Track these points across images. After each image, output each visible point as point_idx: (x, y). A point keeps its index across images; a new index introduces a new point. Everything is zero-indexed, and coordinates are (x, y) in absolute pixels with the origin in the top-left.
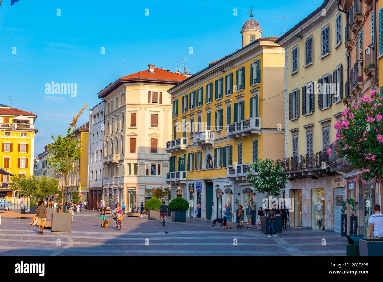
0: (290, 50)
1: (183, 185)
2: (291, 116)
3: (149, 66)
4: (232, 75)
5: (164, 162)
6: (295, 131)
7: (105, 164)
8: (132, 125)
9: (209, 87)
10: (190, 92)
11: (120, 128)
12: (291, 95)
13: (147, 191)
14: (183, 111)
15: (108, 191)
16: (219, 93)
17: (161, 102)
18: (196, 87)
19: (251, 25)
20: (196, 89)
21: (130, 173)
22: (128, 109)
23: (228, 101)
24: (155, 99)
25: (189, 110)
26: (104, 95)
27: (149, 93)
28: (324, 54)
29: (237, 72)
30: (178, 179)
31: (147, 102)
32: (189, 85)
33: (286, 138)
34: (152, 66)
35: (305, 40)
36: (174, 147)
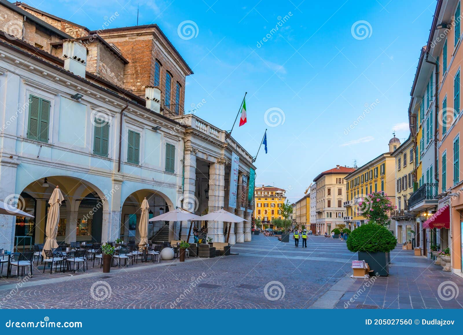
0: (398, 159)
1: (351, 223)
2: (398, 191)
3: (337, 166)
4: (372, 171)
5: (345, 212)
6: (399, 198)
7: (317, 212)
8: (328, 194)
9: (362, 176)
10: (354, 178)
11: (323, 196)
12: (398, 181)
13: (336, 225)
14: (351, 188)
15: (318, 225)
16: (367, 179)
17: (343, 183)
18: (356, 176)
19: (394, 140)
20: (356, 177)
21: (328, 217)
22: (327, 187)
23: (370, 183)
24: (339, 181)
25: (354, 187)
26: (316, 180)
27: (337, 179)
28: (411, 161)
29: (374, 169)
30: (349, 220)
31: (336, 183)
32: (353, 175)
33: (396, 201)
34: (339, 166)
35: (403, 155)
36: (347, 205)
